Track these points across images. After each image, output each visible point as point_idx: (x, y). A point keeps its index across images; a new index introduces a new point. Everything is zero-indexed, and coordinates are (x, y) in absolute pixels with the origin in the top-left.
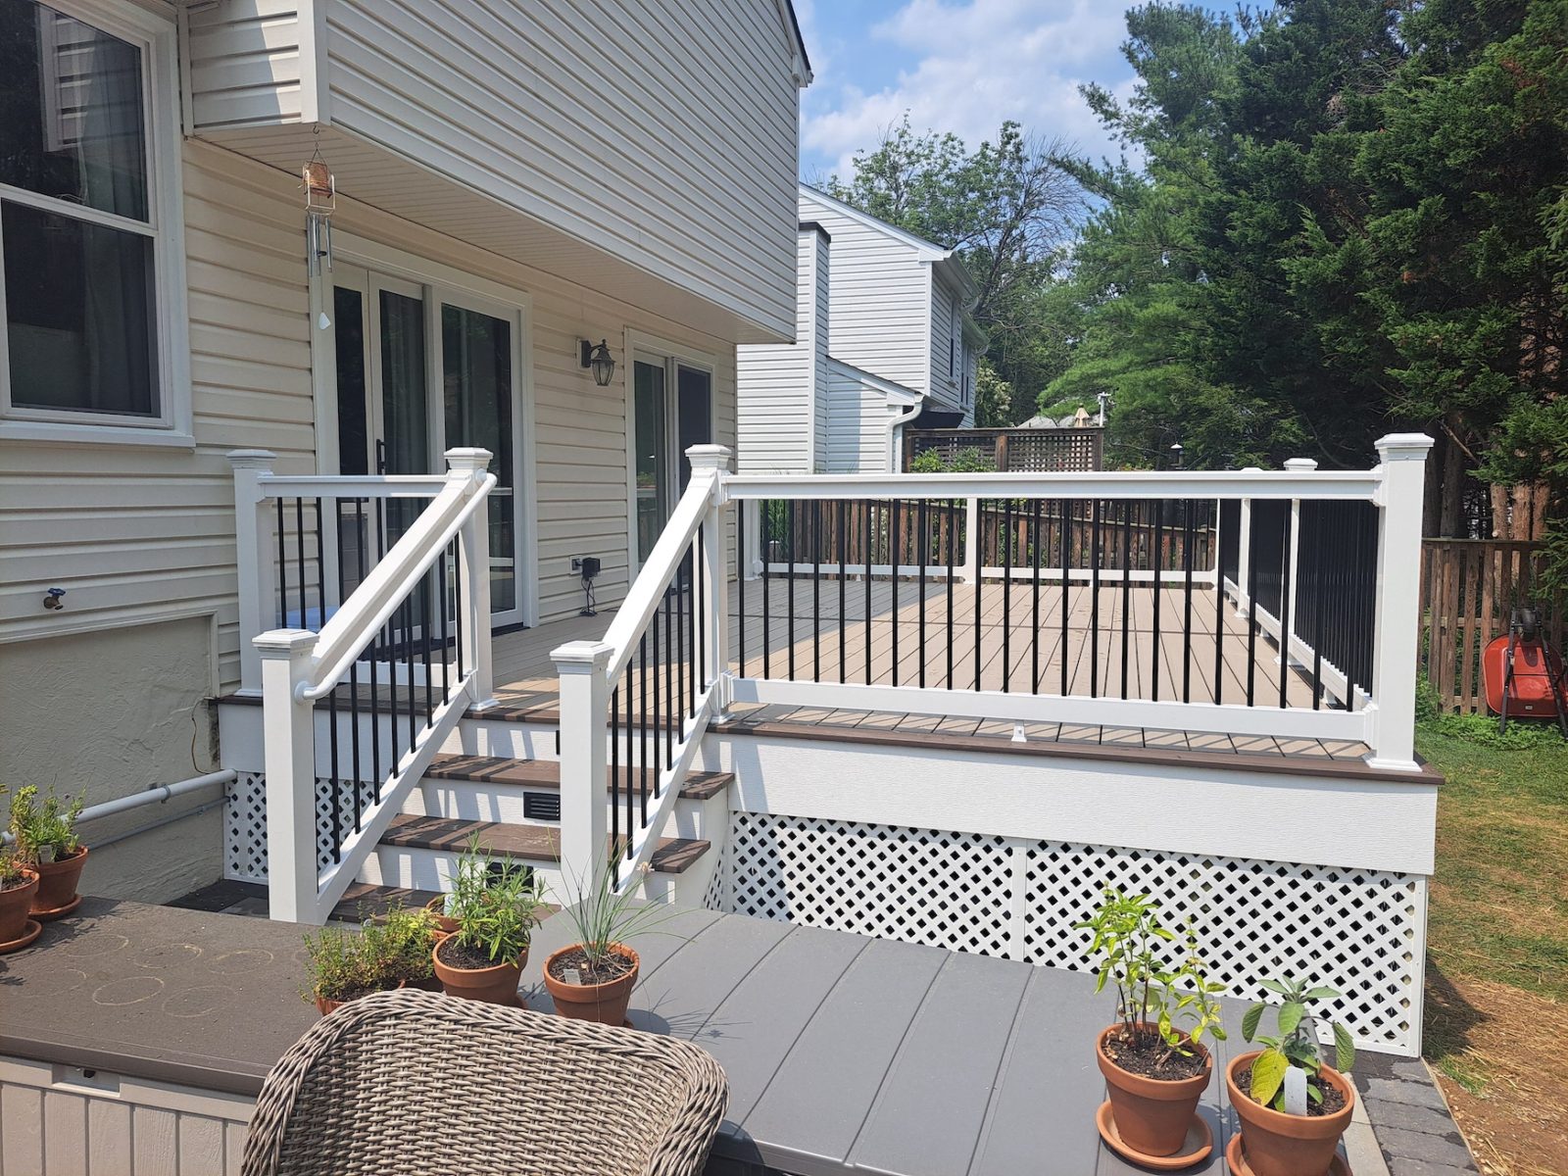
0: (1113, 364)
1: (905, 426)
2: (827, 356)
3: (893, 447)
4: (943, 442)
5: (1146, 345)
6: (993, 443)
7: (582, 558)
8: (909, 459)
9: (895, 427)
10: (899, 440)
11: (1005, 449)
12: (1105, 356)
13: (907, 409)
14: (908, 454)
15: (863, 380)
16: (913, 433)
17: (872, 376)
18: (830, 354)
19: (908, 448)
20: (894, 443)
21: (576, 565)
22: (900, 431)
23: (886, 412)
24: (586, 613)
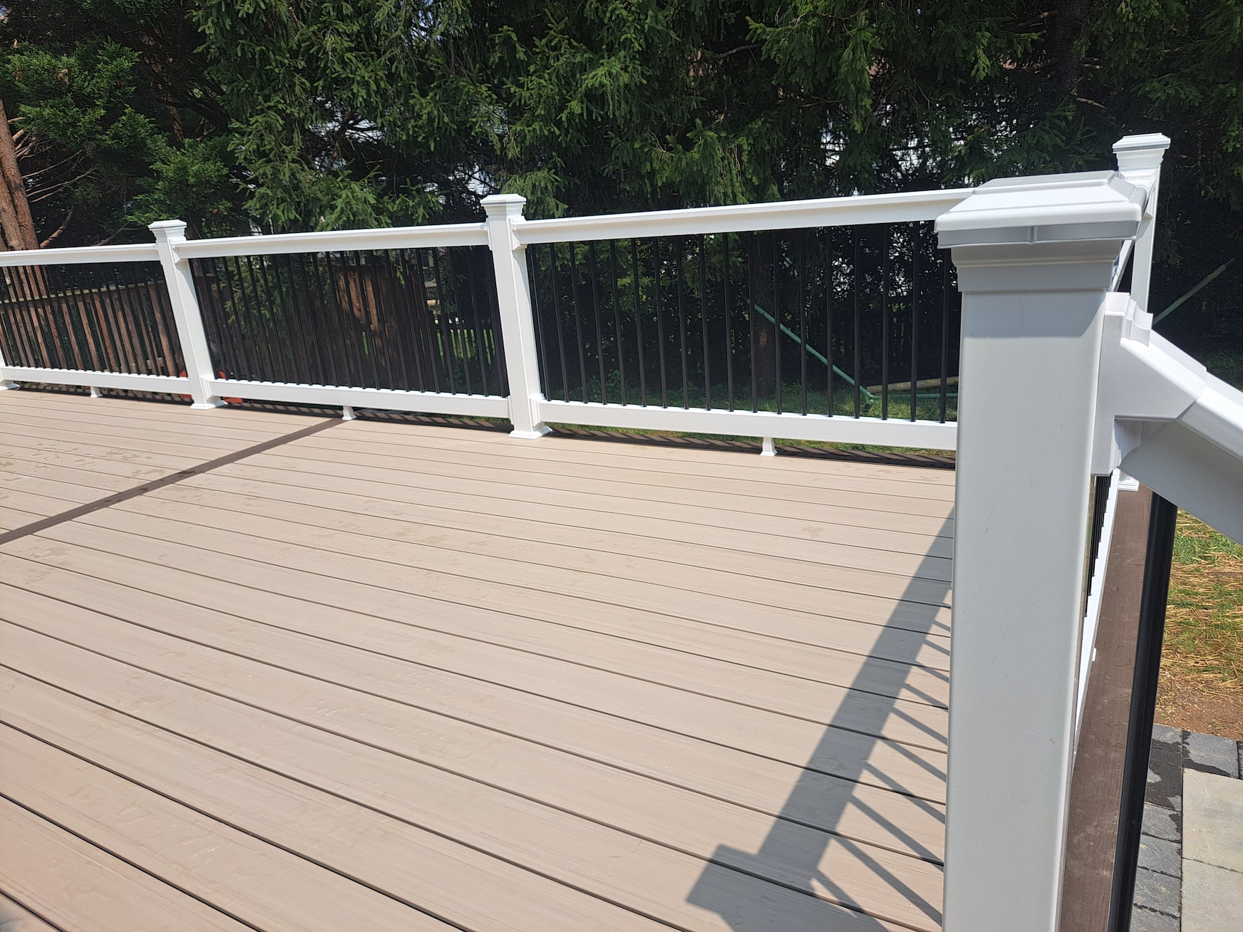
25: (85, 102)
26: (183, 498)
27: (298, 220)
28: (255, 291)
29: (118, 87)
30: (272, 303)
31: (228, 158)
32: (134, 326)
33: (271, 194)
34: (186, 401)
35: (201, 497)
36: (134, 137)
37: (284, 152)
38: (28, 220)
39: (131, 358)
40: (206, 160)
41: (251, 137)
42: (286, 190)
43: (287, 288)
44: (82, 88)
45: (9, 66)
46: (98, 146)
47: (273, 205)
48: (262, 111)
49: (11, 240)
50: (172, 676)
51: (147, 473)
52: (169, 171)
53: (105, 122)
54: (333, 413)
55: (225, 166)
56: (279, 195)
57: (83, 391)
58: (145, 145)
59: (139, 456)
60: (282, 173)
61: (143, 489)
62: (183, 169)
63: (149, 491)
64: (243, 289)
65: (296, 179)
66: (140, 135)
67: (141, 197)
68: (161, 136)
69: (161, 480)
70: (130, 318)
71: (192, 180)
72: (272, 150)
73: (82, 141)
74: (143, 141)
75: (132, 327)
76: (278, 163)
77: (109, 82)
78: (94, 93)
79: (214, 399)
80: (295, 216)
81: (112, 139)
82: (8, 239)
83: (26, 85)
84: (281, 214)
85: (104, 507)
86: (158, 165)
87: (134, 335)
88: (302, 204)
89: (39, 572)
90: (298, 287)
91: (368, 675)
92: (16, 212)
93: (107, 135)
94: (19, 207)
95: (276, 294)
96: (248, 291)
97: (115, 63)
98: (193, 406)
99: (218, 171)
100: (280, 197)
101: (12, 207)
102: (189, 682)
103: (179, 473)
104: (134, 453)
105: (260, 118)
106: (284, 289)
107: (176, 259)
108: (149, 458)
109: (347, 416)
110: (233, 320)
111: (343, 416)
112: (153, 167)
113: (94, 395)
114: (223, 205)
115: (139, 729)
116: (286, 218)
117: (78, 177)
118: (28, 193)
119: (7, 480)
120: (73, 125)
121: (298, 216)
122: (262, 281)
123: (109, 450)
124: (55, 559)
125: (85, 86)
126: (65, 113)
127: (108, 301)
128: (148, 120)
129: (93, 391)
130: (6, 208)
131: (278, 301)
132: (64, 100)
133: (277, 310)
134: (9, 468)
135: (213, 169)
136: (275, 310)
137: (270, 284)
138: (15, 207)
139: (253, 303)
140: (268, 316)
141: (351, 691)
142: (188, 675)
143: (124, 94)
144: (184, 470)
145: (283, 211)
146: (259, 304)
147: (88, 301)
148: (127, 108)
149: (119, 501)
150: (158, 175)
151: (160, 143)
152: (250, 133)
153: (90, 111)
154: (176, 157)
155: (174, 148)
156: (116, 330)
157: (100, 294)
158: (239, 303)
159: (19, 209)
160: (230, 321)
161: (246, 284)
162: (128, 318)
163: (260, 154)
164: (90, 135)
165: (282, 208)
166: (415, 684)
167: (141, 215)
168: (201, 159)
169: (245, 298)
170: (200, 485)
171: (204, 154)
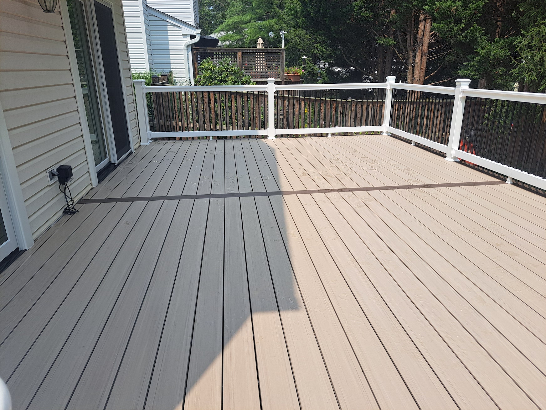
0: (246, 18)
1: (192, 45)
2: (146, 5)
3: (188, 57)
4: (211, 54)
5: (257, 10)
6: (235, 55)
7: (55, 168)
8: (196, 63)
9: (188, 46)
10: (190, 53)
11: (241, 59)
12: (239, 14)
13: (193, 37)
14: (195, 60)
15: (168, 20)
16: (196, 50)
17: (173, 18)
18: (148, 5)
19: (195, 57)
20: (188, 54)
21: (52, 175)
22: (190, 49)
23: (181, 38)
24: (69, 211)
25: (458, 21)
26: (420, 195)
27: (536, 81)
28: (501, 111)
29: (474, 14)
30: (507, 118)
31: (512, 48)
32: (443, 118)
33: (526, 66)
34: (444, 155)
35: (426, 197)
36: (473, 37)
37: (542, 46)
38: (424, 68)
39: (437, 131)
40: (502, 48)
41: (527, 38)
42: (535, 65)
43: (517, 113)
44: (459, 15)
45: (434, 7)
46: (457, 40)
47: (526, 72)
48: (538, 25)
49: (415, 75)
50: (379, 259)
51: (413, 181)
52: (482, 52)
53: (463, 30)
54: (503, 178)
55: (509, 52)
56: (531, 67)
57: (409, 142)
58: (477, 40)
59: (414, 173)
60: (536, 57)
61: (408, 187)
62: (489, 52)
63: (410, 188)
64: (495, 110)
65: (543, 60)
66: (476, 36)
67: (466, 63)
68: (485, 36)
69: (416, 186)
70: (443, 115)
71: (491, 57)
72: (535, 45)
73: (451, 38)
74: (476, 39)
75: (442, 118)
76: (536, 52)
77: (471, 12)
78: (463, 17)
79: (455, 158)
80: (535, 79)
81: (464, 37)
82: (414, 75)
83: (438, 14)
84: (528, 77)
85: (392, 189)
86: (479, 50)
87: (442, 122)
88: (541, 73)
89: (361, 205)
90: (523, 113)
91: (445, 295)
92: (421, 64)
93: (462, 35)
94: (423, 62)
95: (510, 114)
96: (497, 111)
97: (477, 3)
98: (446, 159)
99: (505, 53)
100: (530, 68)
101: (420, 62)
102: (383, 264)
103: (424, 185)
104: (413, 171)
105: (535, 29)
106: (515, 113)
107: (461, 95)
108: (417, 175)
109: (509, 181)
110: (485, 123)
111: (506, 181)
112: (476, 50)
113: (413, 144)
114: (501, 70)
115: (359, 271)
116: (530, 79)
117: (449, 51)
118: (428, 57)
119: (369, 169)
120: (450, 31)
121: (536, 79)
122: (506, 107)
123: (405, 168)
124: (367, 203)
125: (461, 14)
126: (449, 26)
127: (437, 106)
128: (482, 29)
129: (413, 143)
130: (418, 62)
131: (510, 118)
132: (450, 21)
133: (508, 122)
134: (372, 165)
135: (502, 53)
136: (507, 122)
137: (509, 109)
138: (421, 62)
139: (498, 117)
140: (502, 124)
141: (435, 298)
142: (383, 261)
143: (475, 17)
144: (427, 184)
145: (529, 75)
146: (500, 118)
147: (430, 105)
148: (474, 24)
149: (397, 189)
150: (477, 54)
151: (484, 40)
152: (528, 36)
153: (459, 25)
154: (489, 46)
155: (489, 42)
156: (436, 118)
157: (436, 102)
158: (492, 116)
159: (422, 63)
160: (484, 123)
161: (497, 108)
162: (442, 114)
163: (529, 46)
164: (455, 36)
165: (529, 74)
166: (461, 310)
167: (464, 71)
168: (499, 48)
169: (495, 114)
170: (429, 192)
171: (501, 45)
